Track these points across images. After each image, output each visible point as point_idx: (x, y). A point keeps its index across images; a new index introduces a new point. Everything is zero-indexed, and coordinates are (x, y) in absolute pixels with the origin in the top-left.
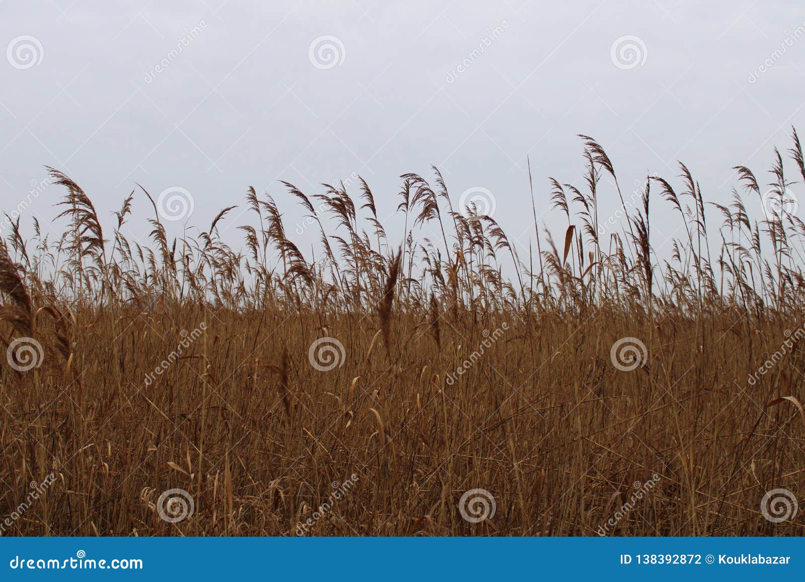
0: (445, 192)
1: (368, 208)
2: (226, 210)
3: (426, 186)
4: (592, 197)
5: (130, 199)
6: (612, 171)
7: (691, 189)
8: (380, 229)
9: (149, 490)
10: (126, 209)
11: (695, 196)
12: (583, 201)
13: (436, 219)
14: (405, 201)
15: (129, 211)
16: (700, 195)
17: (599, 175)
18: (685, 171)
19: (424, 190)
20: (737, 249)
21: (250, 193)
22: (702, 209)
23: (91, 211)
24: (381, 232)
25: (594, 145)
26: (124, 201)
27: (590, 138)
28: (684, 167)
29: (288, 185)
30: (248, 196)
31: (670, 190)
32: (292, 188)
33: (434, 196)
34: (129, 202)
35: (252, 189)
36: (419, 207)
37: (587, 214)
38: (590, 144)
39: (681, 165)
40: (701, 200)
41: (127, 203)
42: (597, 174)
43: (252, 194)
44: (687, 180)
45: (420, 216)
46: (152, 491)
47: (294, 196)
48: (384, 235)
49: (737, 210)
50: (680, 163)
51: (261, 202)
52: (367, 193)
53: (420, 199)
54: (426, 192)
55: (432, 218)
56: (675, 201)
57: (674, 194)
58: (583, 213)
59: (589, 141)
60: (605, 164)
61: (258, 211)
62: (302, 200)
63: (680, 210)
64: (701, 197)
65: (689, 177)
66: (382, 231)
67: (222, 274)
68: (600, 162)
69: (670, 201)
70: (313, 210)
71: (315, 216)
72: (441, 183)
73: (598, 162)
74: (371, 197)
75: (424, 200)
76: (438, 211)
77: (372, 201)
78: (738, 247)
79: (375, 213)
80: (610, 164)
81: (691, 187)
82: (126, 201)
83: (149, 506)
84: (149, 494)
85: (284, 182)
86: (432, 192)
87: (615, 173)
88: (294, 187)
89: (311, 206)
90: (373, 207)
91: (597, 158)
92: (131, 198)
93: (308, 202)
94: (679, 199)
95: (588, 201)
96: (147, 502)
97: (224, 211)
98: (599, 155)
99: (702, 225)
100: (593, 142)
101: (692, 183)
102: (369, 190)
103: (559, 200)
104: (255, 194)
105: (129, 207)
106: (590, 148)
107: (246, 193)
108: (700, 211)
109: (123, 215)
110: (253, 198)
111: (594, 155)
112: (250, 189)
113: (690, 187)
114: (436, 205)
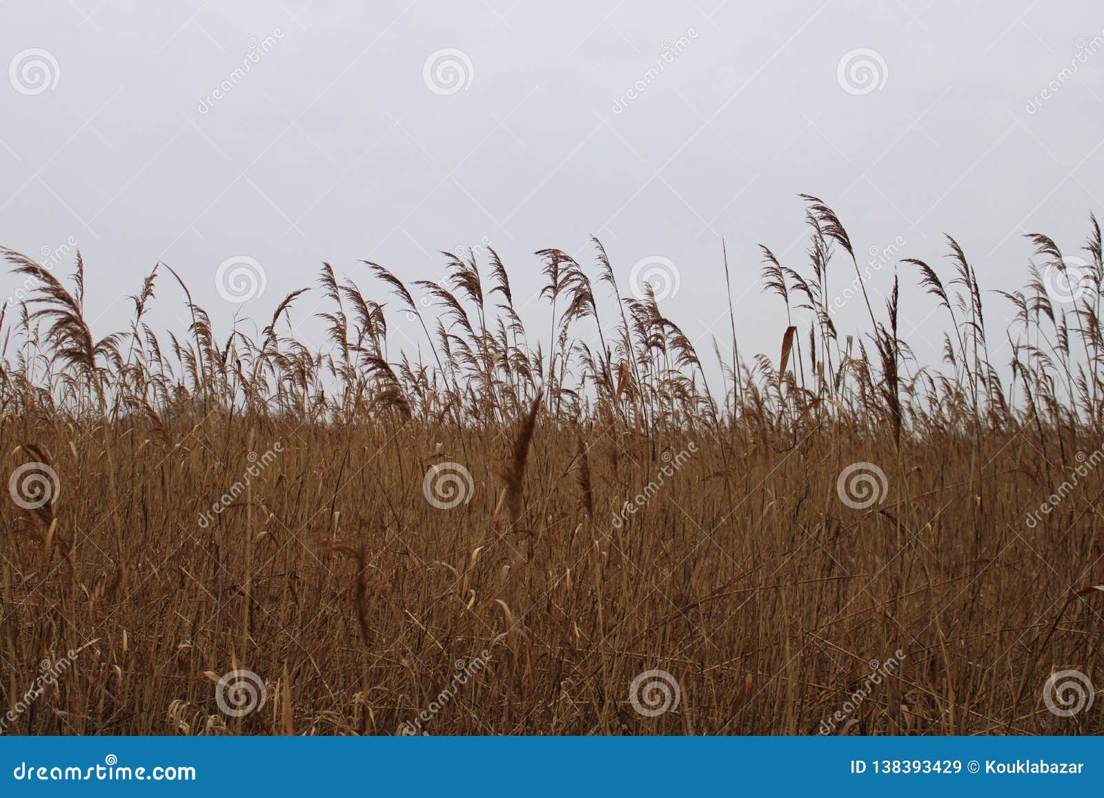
0: (609, 274)
1: (500, 292)
2: (294, 295)
3: (575, 268)
4: (817, 282)
5: (153, 276)
6: (849, 247)
7: (964, 276)
8: (516, 321)
9: (181, 704)
10: (148, 292)
11: (970, 286)
12: (806, 288)
13: (592, 317)
14: (552, 283)
15: (152, 295)
16: (976, 285)
17: (830, 251)
18: (955, 248)
19: (573, 273)
20: (1034, 355)
21: (325, 272)
22: (979, 306)
23: (73, 313)
24: (518, 327)
25: (823, 209)
26: (144, 280)
27: (817, 199)
28: (954, 242)
29: (375, 267)
30: (322, 277)
31: (934, 279)
32: (379, 271)
33: (587, 284)
34: (152, 282)
35: (328, 267)
36: (566, 298)
37: (811, 308)
38: (818, 208)
39: (949, 241)
40: (977, 293)
41: (149, 283)
42: (828, 249)
43: (329, 274)
44: (959, 262)
45: (567, 312)
46: (184, 706)
47: (384, 281)
48: (521, 331)
49: (1034, 293)
50: (949, 237)
51: (342, 288)
52: (498, 270)
53: (568, 288)
54: (575, 276)
55: (584, 315)
56: (940, 293)
57: (939, 284)
58: (805, 306)
59: (816, 202)
60: (838, 237)
61: (338, 299)
62: (394, 287)
63: (949, 307)
64: (977, 289)
65: (962, 258)
66: (518, 325)
67: (291, 379)
68: (831, 235)
69: (933, 293)
70: (411, 302)
71: (414, 310)
72: (604, 262)
73: (828, 234)
74: (505, 276)
75: (574, 289)
76: (594, 305)
77: (506, 282)
78: (1035, 351)
79: (510, 300)
80: (846, 236)
81: (965, 272)
82: (146, 279)
83: (181, 726)
84: (181, 710)
85: (367, 262)
86: (584, 276)
87: (853, 250)
88: (383, 269)
89: (409, 297)
90: (507, 291)
91: (827, 228)
92: (155, 275)
93: (403, 289)
94: (947, 290)
95: (812, 288)
96: (178, 721)
97: (291, 296)
98: (831, 223)
99: (979, 329)
100: (821, 204)
101: (966, 267)
102: (501, 266)
103: (775, 280)
104: (332, 274)
105: (152, 287)
106: (817, 214)
107: (319, 271)
108: (976, 309)
109: (144, 301)
110: (331, 281)
111: (823, 224)
112: (324, 266)
113: (962, 272)
114: (592, 296)
